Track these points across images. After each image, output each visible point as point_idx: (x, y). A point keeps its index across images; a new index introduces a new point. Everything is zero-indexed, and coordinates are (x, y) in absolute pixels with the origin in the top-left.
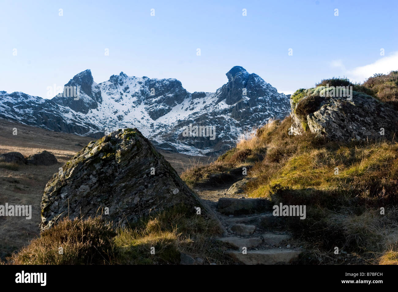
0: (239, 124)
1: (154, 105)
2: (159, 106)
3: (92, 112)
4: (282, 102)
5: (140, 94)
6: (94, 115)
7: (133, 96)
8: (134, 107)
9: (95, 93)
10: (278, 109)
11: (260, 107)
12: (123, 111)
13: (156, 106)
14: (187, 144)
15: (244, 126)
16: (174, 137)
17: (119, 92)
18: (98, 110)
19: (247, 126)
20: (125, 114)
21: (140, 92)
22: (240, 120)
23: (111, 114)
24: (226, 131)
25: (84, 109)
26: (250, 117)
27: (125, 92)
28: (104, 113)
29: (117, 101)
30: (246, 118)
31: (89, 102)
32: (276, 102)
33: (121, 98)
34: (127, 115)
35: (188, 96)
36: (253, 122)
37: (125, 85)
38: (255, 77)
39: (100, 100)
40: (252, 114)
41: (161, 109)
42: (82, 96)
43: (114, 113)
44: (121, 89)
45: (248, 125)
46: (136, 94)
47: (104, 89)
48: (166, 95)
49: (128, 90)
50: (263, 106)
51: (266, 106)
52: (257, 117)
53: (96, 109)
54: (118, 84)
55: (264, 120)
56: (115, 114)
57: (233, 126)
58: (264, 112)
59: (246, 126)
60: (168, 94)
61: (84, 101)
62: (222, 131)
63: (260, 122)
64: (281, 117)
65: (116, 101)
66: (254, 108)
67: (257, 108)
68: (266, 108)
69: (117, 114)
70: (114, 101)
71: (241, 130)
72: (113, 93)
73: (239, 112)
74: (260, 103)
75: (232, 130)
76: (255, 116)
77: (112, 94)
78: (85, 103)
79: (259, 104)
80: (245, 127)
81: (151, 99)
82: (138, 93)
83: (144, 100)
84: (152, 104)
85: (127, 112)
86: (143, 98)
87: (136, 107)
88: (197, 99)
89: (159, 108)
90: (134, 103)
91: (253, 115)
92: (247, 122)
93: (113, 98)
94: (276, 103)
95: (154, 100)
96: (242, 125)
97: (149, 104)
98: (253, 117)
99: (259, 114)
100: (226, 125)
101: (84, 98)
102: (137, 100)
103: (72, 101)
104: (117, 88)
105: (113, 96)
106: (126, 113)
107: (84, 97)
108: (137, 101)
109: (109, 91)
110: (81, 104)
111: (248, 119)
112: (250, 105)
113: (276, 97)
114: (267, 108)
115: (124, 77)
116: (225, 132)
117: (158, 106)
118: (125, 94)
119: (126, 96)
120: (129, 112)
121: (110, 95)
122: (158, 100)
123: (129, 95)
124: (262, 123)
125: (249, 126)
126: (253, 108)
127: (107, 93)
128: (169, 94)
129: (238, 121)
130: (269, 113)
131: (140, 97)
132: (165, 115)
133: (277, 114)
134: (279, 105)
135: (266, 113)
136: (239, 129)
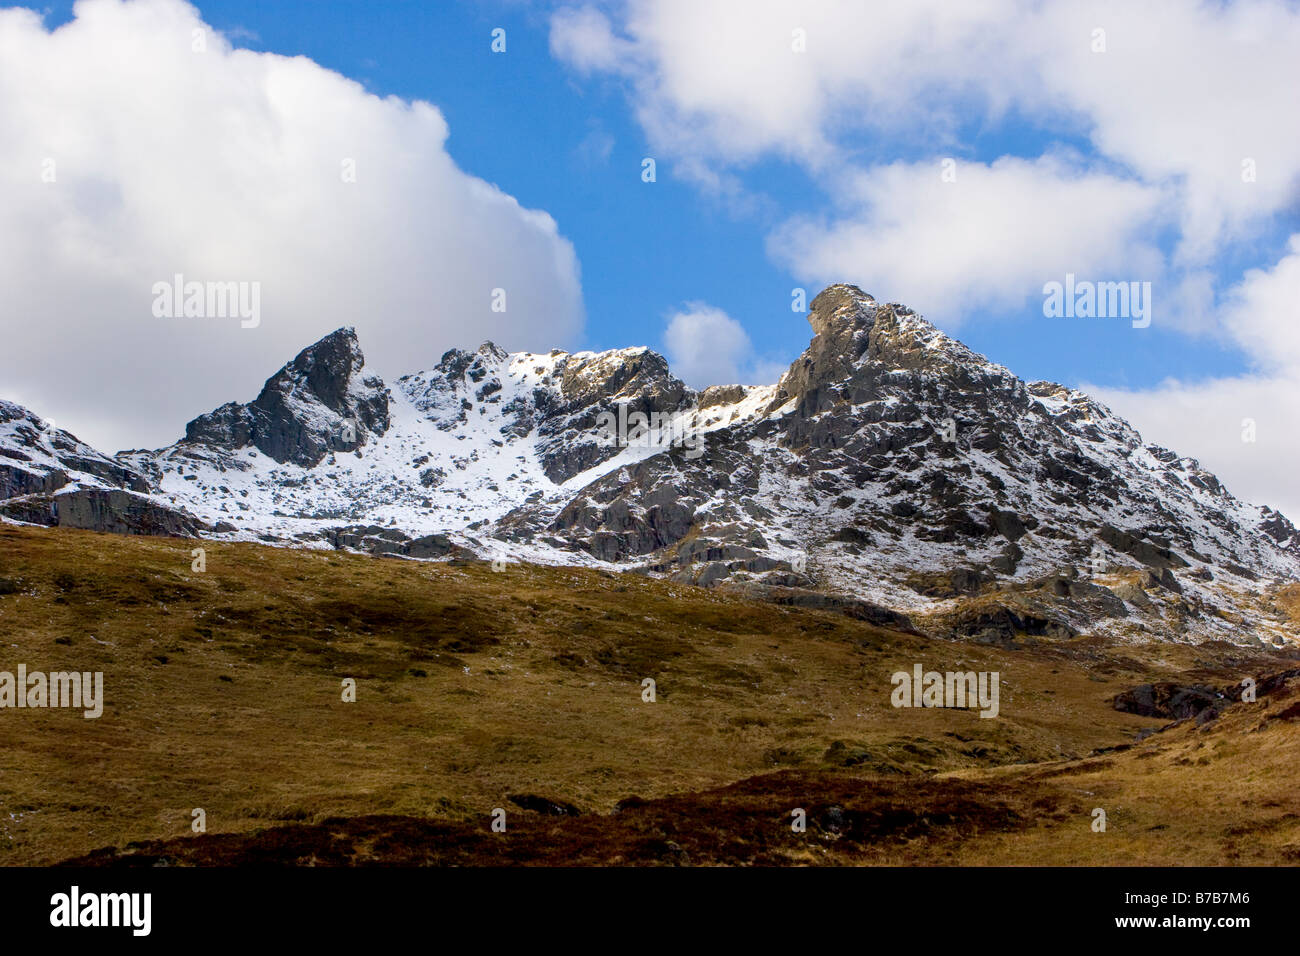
0: (799, 466)
1: (564, 434)
2: (581, 437)
3: (332, 462)
4: (991, 388)
5: (530, 404)
6: (337, 470)
7: (506, 411)
8: (499, 444)
9: (359, 400)
10: (972, 411)
11: (891, 401)
12: (452, 458)
13: (570, 437)
14: (562, 545)
15: (820, 472)
16: (535, 523)
17: (459, 400)
18: (359, 456)
19: (831, 472)
20: (458, 466)
21: (532, 397)
22: (807, 452)
23: (402, 464)
24: (735, 488)
25: (307, 453)
26: (848, 440)
27: (480, 399)
28: (376, 463)
29: (443, 427)
30: (830, 440)
31: (330, 429)
32: (964, 388)
33: (462, 417)
34: (463, 468)
35: (687, 401)
36: (858, 455)
37: (487, 379)
38: (899, 313)
39: (379, 424)
40: (856, 426)
41: (584, 446)
42: (305, 409)
43: (414, 464)
44: (469, 389)
45: (836, 467)
46: (518, 403)
47: (412, 394)
48: (609, 400)
49: (494, 395)
50: (904, 400)
51: (921, 399)
52: (877, 436)
53: (354, 452)
54: (467, 376)
55: (906, 449)
56: (416, 467)
57: (776, 475)
58: (909, 420)
59: (826, 471)
60: (617, 397)
61: (308, 425)
62: (720, 492)
63: (890, 454)
64: (979, 438)
65: (440, 429)
66: (865, 406)
67: (880, 407)
68: (917, 408)
69: (424, 468)
70: (436, 427)
71: (803, 488)
72: (437, 401)
73: (808, 423)
74: (897, 387)
75: (764, 486)
76: (869, 433)
77: (433, 406)
78: (313, 432)
79: (892, 394)
80: (823, 474)
81: (559, 417)
82: (523, 401)
83: (540, 424)
84: (558, 433)
85: (466, 461)
86: (540, 415)
87: (506, 446)
88: (713, 407)
89: (581, 441)
90: (503, 431)
91: (861, 432)
92: (832, 457)
93: (434, 420)
94: (963, 393)
95: (569, 418)
96: (813, 469)
97: (553, 431)
98: (859, 440)
99: (885, 426)
100: (739, 470)
101: (309, 416)
102: (514, 421)
103: (267, 426)
104: (454, 388)
105: (433, 412)
106: (462, 463)
107: (309, 412)
108: (515, 425)
109: (425, 398)
110: (298, 436)
111: (836, 447)
112: (853, 394)
113: (965, 373)
114: (922, 405)
115: (492, 355)
116: (730, 493)
117: (577, 438)
118: (477, 405)
119: (483, 411)
120: (476, 460)
121: (426, 408)
122: (579, 417)
123: (495, 409)
124: (895, 460)
125: (840, 470)
126: (860, 406)
127: (418, 404)
128: (621, 395)
129: (799, 454)
130: (927, 425)
131: (531, 412)
132: (598, 464)
133: (965, 429)
134: (976, 397)
135: (918, 424)
136: (800, 482)
